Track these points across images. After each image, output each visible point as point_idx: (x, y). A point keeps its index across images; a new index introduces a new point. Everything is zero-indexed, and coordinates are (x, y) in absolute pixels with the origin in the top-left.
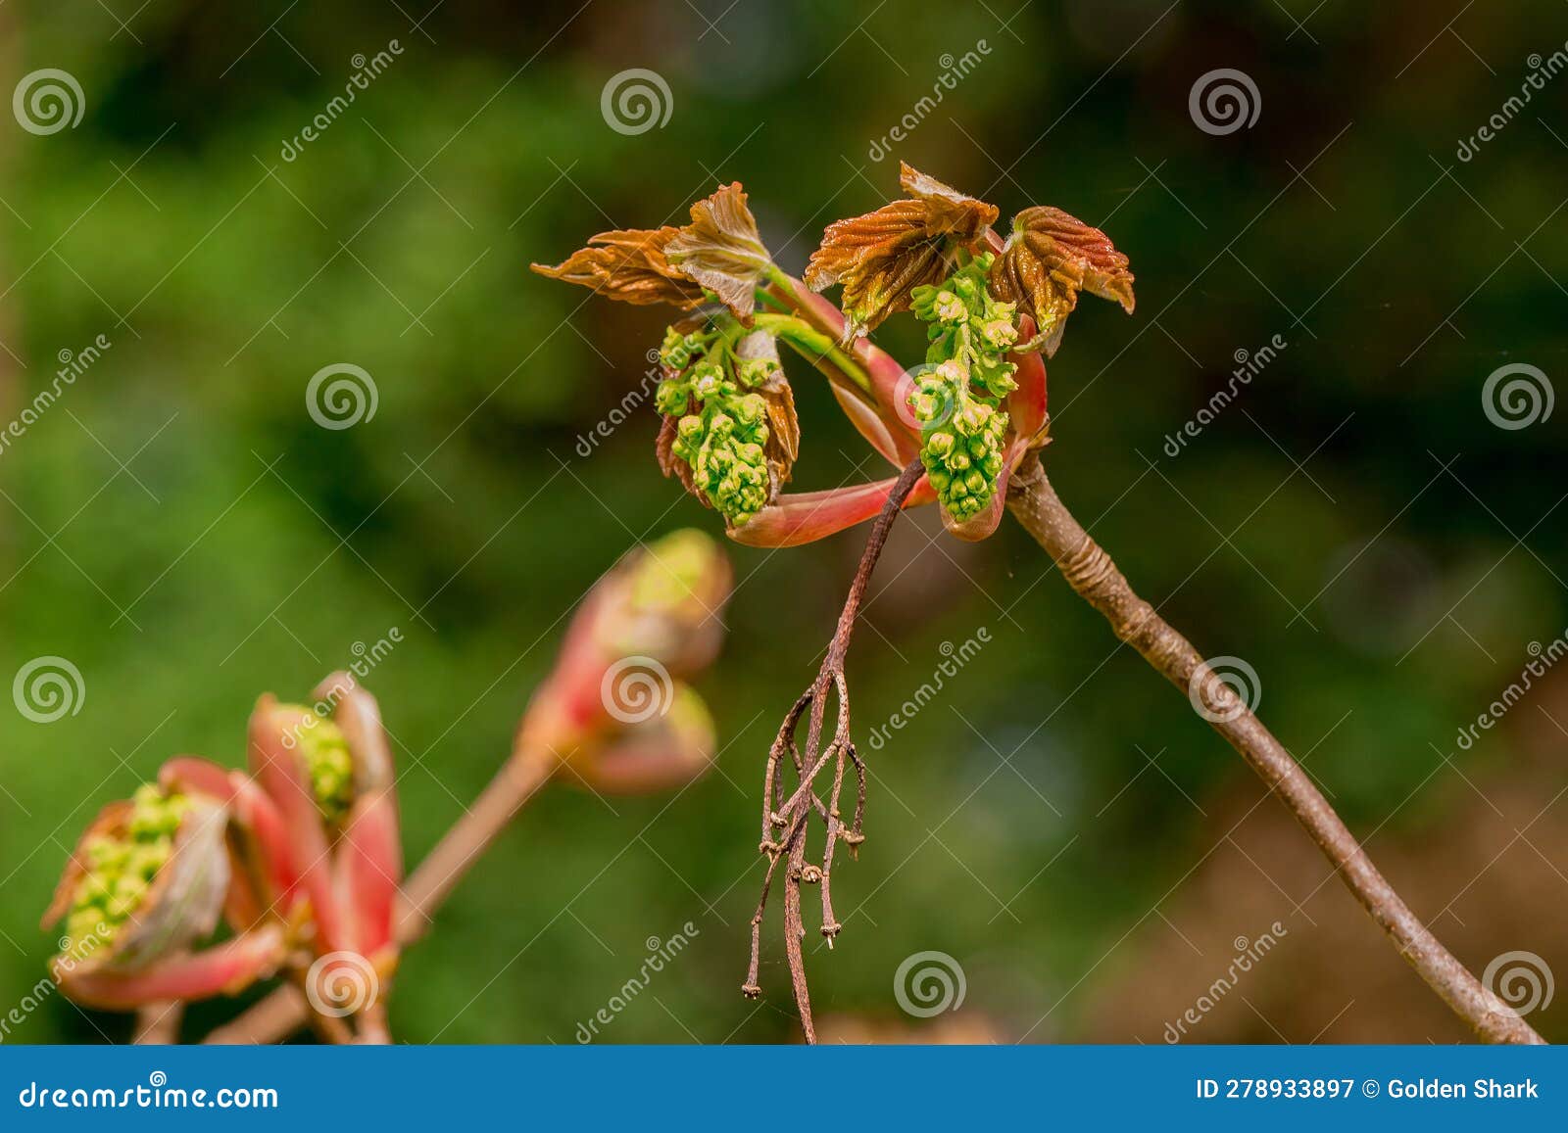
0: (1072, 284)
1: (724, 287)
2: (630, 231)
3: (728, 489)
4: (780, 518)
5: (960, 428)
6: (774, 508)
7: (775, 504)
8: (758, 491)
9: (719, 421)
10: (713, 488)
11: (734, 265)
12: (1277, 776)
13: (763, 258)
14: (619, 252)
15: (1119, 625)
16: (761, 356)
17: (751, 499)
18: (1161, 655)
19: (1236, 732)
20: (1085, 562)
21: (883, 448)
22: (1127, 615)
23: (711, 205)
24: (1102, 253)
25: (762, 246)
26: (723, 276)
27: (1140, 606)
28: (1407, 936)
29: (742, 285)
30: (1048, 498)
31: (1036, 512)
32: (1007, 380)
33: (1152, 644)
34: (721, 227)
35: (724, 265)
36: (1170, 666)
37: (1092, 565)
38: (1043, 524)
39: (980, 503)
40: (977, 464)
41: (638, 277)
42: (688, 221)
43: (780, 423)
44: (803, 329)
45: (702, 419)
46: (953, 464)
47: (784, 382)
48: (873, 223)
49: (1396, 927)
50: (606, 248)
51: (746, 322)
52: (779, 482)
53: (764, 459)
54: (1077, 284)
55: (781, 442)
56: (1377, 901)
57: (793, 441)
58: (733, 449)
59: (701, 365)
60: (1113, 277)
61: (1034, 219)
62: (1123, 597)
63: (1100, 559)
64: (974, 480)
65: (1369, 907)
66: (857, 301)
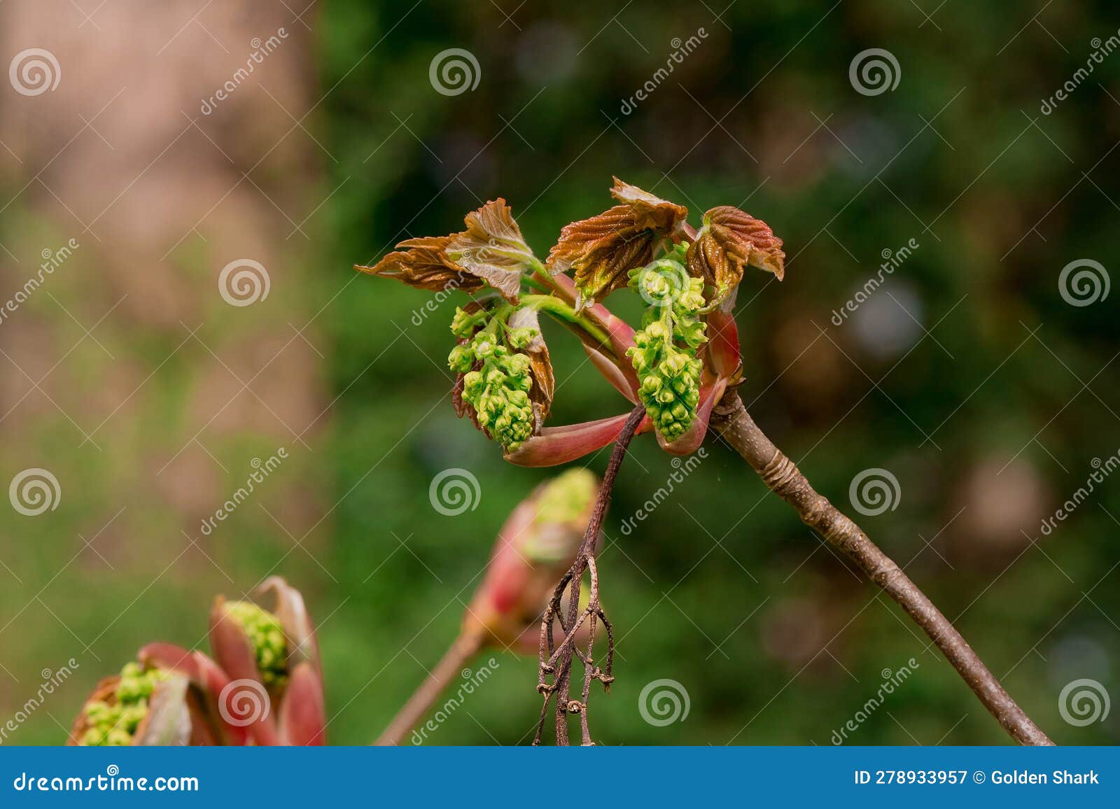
0: (740, 261)
1: (494, 276)
2: (426, 238)
3: (502, 425)
4: (543, 445)
5: (665, 372)
6: (538, 437)
7: (539, 434)
8: (525, 425)
9: (494, 374)
10: (492, 424)
11: (503, 259)
12: (926, 621)
13: (527, 253)
14: (419, 253)
15: (804, 514)
16: (526, 325)
17: (520, 432)
18: (837, 535)
19: (894, 590)
20: (776, 469)
21: (622, 390)
22: (809, 506)
23: (478, 215)
24: (764, 238)
25: (525, 245)
26: (493, 267)
27: (819, 500)
28: (1026, 736)
29: (510, 274)
30: (746, 422)
31: (737, 432)
32: (699, 335)
33: (829, 527)
34: (490, 232)
35: (494, 259)
36: (843, 543)
37: (782, 470)
38: (742, 441)
39: (684, 427)
40: (680, 398)
41: (434, 272)
42: (464, 228)
43: (540, 374)
44: (559, 305)
45: (482, 375)
46: (661, 399)
47: (543, 344)
48: (597, 223)
49: (1017, 729)
50: (409, 251)
51: (513, 300)
52: (541, 418)
53: (529, 402)
54: (743, 261)
55: (542, 388)
56: (1003, 710)
57: (550, 387)
58: (506, 394)
59: (480, 334)
60: (770, 255)
61: (718, 215)
62: (806, 493)
63: (787, 466)
64: (679, 409)
65: (997, 715)
66: (587, 281)
